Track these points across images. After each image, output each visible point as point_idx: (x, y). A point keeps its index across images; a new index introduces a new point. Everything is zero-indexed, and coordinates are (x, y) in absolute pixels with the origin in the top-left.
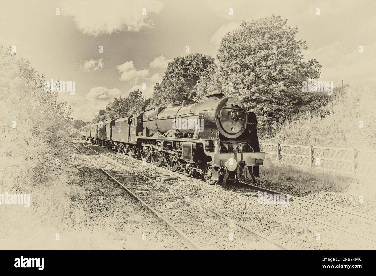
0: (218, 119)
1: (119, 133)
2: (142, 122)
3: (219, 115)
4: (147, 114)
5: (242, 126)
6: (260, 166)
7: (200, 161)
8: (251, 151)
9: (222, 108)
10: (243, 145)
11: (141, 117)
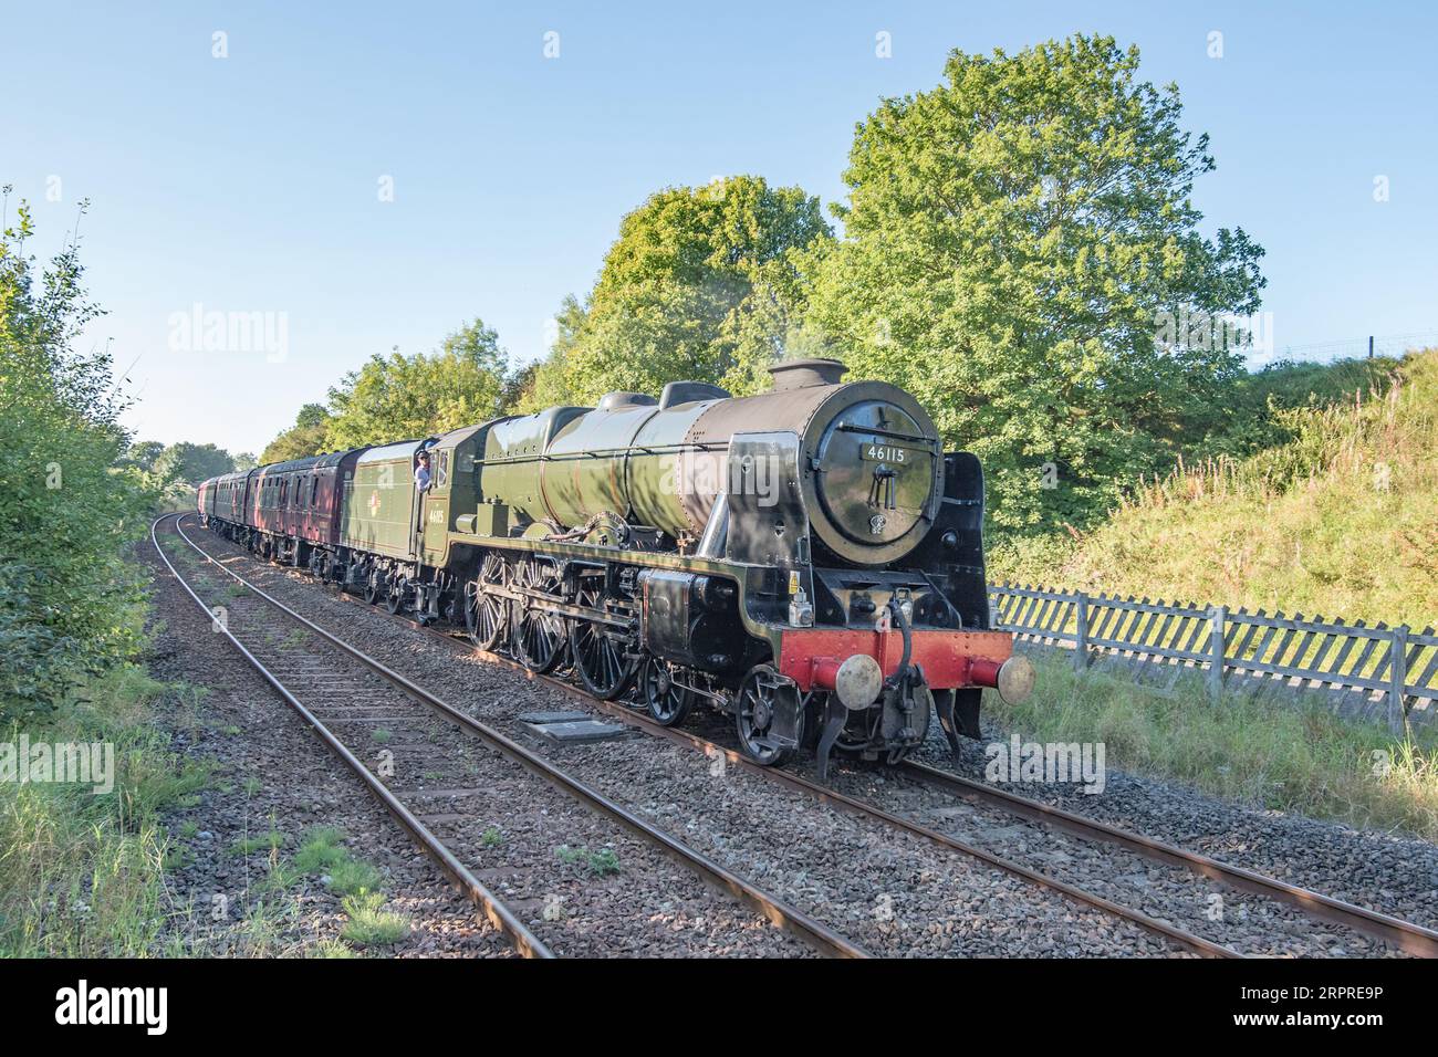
0: (811, 474)
1: (374, 513)
2: (478, 468)
3: (817, 457)
4: (506, 437)
5: (919, 512)
6: (985, 690)
7: (721, 659)
8: (951, 624)
9: (833, 427)
10: (918, 595)
11: (477, 443)
